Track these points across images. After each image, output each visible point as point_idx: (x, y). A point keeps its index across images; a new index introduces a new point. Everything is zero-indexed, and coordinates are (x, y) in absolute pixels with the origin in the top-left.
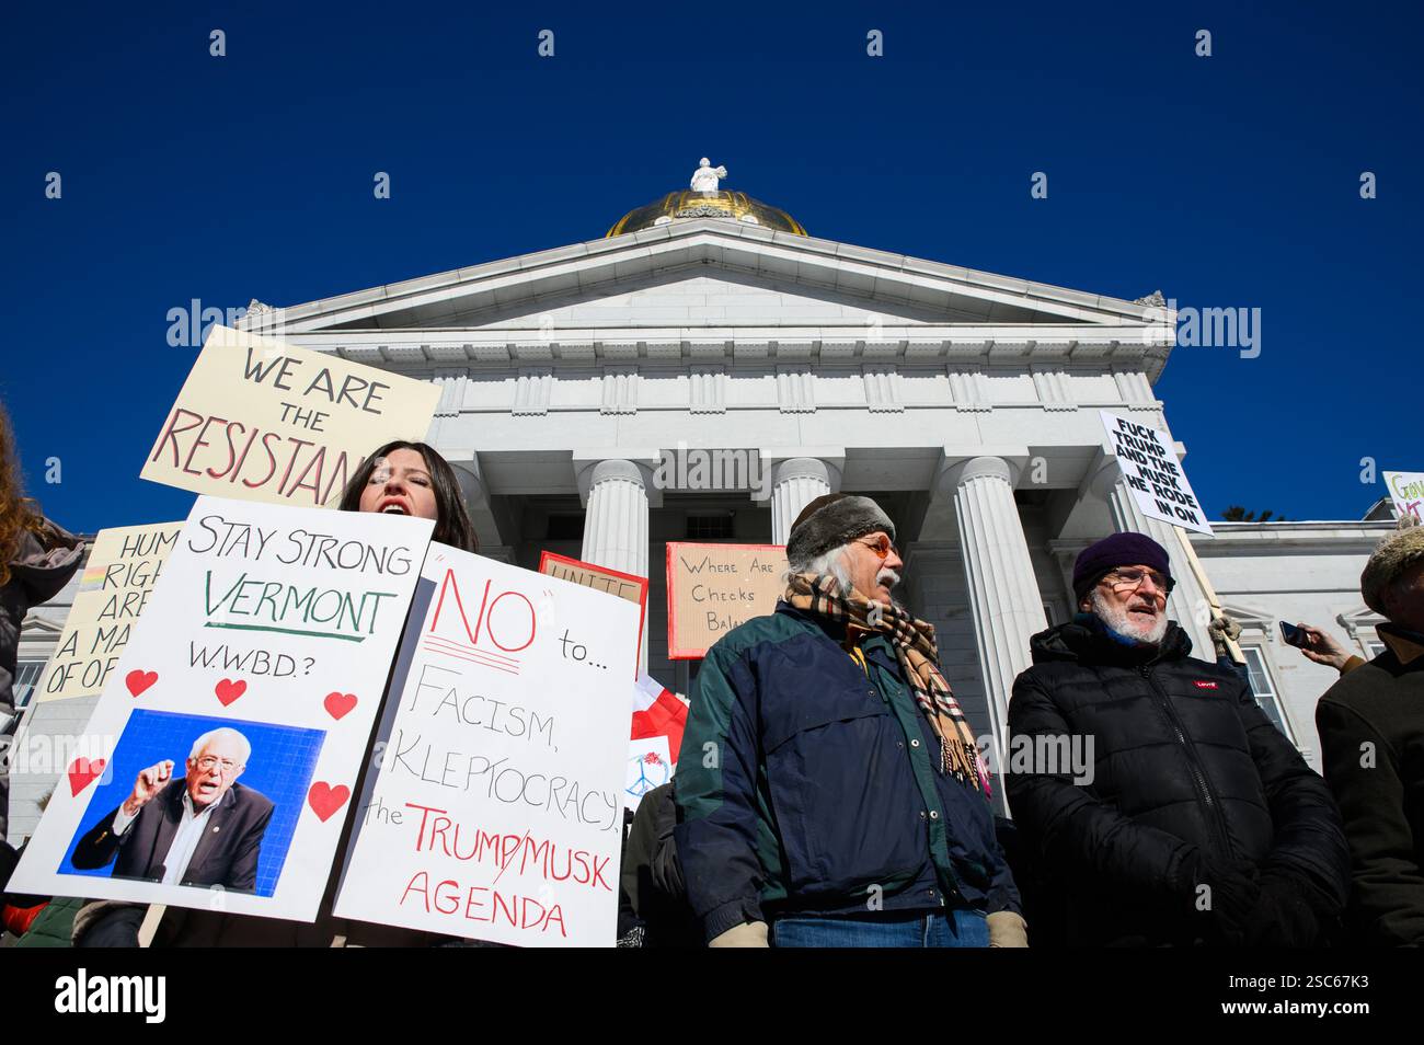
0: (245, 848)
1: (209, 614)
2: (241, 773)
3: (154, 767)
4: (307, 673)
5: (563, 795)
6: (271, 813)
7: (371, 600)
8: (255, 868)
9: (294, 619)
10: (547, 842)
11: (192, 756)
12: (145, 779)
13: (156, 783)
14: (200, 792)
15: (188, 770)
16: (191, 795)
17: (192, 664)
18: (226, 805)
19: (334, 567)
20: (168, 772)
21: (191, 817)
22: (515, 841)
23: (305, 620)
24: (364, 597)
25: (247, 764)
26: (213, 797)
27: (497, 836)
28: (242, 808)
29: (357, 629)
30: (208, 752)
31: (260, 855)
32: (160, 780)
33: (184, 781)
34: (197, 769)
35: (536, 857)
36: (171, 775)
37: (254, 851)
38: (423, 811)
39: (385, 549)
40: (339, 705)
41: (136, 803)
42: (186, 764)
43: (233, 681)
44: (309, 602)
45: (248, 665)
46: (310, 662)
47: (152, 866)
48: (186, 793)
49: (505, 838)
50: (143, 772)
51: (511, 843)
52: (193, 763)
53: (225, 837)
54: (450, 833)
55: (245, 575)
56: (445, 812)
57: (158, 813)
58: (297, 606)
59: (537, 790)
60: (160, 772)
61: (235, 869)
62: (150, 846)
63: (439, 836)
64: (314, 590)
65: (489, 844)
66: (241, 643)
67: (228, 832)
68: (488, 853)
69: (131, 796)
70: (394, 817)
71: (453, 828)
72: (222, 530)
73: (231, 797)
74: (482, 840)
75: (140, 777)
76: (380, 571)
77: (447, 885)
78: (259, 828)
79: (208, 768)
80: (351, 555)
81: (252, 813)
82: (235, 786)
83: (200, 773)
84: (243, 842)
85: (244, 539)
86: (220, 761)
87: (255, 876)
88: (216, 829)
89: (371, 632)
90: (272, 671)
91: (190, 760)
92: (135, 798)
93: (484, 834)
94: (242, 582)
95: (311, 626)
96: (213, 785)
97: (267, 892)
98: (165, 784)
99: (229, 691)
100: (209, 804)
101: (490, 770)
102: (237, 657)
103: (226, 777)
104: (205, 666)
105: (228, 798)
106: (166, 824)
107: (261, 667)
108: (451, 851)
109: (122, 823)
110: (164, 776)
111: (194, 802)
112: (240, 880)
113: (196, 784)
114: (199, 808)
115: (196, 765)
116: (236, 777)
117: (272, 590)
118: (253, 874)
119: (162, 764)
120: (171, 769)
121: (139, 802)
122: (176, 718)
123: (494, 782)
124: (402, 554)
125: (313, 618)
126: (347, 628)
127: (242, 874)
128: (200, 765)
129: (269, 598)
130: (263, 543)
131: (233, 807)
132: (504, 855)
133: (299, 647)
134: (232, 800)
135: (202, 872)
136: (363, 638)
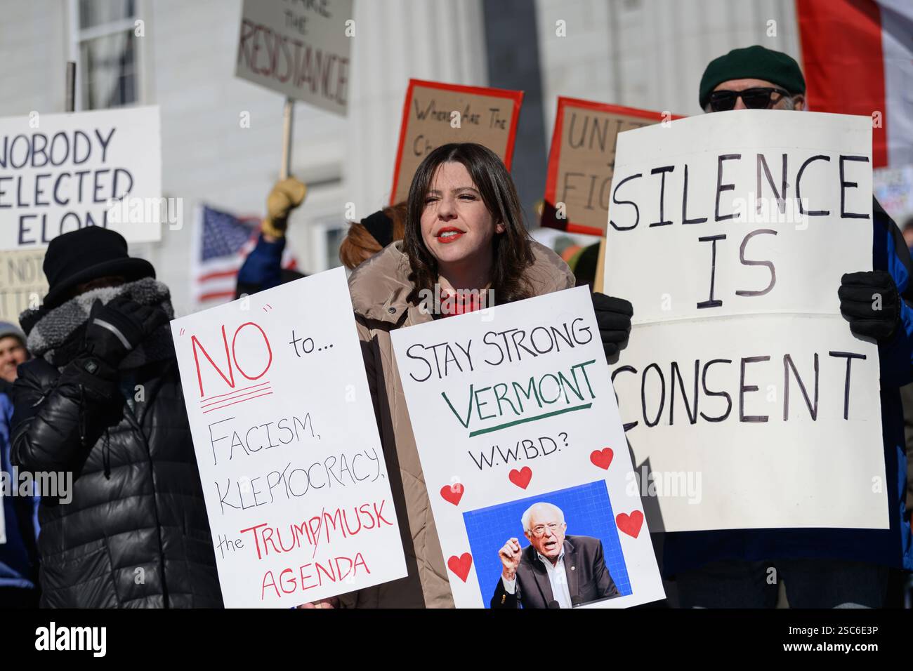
0: (599, 572)
1: (466, 426)
2: (565, 529)
3: (505, 546)
4: (567, 445)
5: (336, 469)
6: (601, 546)
7: (578, 371)
8: (612, 582)
9: (531, 408)
10: (338, 510)
11: (525, 530)
12: (505, 555)
13: (514, 555)
14: (548, 550)
15: (530, 539)
16: (543, 554)
17: (481, 468)
18: (570, 552)
19: (535, 355)
20: (517, 545)
21: (552, 567)
22: (317, 520)
23: (541, 406)
24: (572, 371)
25: (565, 521)
26: (558, 549)
27: (304, 523)
28: (581, 550)
29: (583, 399)
30: (535, 524)
31: (610, 572)
32: (515, 552)
33: (531, 547)
34: (534, 536)
35: (334, 525)
36: (520, 546)
37: (605, 572)
38: (252, 530)
39: (565, 325)
40: (602, 458)
41: (510, 572)
42: (526, 536)
43: (519, 470)
44: (534, 389)
45: (521, 453)
46: (564, 436)
47: (548, 604)
48: (539, 554)
49: (310, 522)
50: (500, 551)
51: (315, 523)
52: (530, 534)
53: (582, 571)
54: (274, 537)
55: (472, 386)
56: (266, 524)
57: (529, 572)
58: (528, 397)
59: (318, 476)
60: (511, 546)
61: (600, 587)
62: (539, 593)
63: (269, 542)
64: (532, 379)
65: (301, 532)
66: (505, 440)
67: (581, 567)
68: (303, 538)
69: (504, 569)
70: (238, 544)
71: (275, 531)
72: (429, 355)
73: (570, 546)
74: (296, 530)
75: (500, 555)
76: (572, 346)
77: (285, 574)
78: (599, 557)
79: (542, 534)
80: (543, 341)
81: (589, 550)
82: (567, 538)
83: (538, 539)
84: (595, 570)
85: (450, 357)
86: (546, 526)
87: (615, 586)
88: (573, 568)
89: (593, 397)
90: (541, 452)
91: (526, 533)
92: (508, 569)
93: (296, 526)
94: (473, 393)
95: (547, 408)
96: (553, 543)
97: (628, 591)
98: (521, 553)
99: (521, 478)
100: (558, 555)
101: (282, 478)
102: (509, 451)
103: (559, 534)
104: (491, 466)
105: (567, 547)
106: (539, 577)
107: (532, 452)
108: (280, 549)
109: (510, 586)
110: (516, 549)
111: (548, 558)
112: (607, 592)
113: (541, 546)
114: (554, 560)
115: (533, 534)
116: (564, 533)
117: (501, 390)
118: (613, 585)
119: (510, 542)
120: (518, 542)
121: (512, 570)
122: (497, 510)
123: (288, 486)
124: (578, 325)
125: (545, 402)
126: (575, 402)
127: (606, 588)
128: (535, 534)
129: (502, 398)
130: (468, 354)
131: (574, 551)
132: (313, 534)
133: (550, 427)
134: (571, 548)
135: (581, 596)
136: (591, 404)
